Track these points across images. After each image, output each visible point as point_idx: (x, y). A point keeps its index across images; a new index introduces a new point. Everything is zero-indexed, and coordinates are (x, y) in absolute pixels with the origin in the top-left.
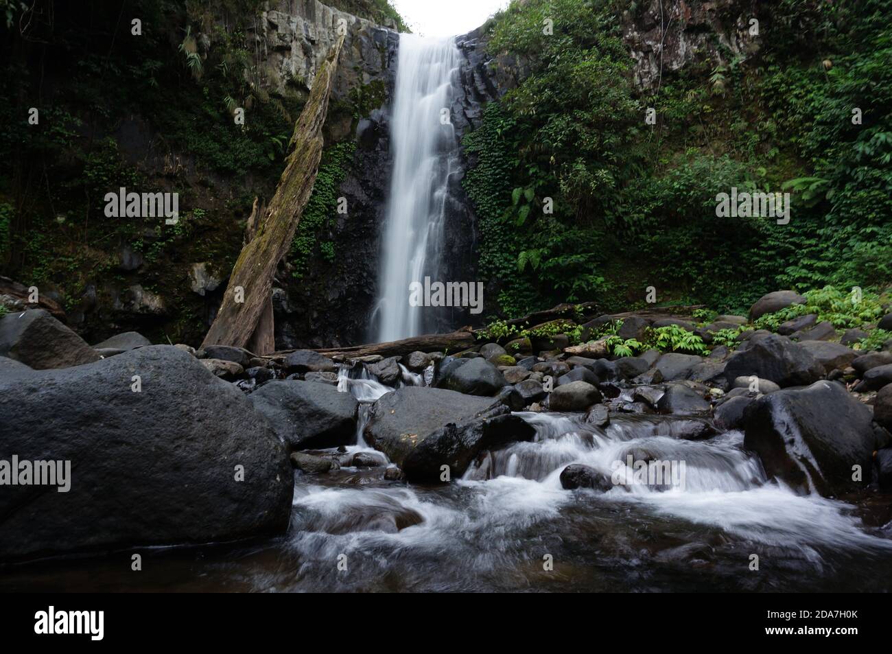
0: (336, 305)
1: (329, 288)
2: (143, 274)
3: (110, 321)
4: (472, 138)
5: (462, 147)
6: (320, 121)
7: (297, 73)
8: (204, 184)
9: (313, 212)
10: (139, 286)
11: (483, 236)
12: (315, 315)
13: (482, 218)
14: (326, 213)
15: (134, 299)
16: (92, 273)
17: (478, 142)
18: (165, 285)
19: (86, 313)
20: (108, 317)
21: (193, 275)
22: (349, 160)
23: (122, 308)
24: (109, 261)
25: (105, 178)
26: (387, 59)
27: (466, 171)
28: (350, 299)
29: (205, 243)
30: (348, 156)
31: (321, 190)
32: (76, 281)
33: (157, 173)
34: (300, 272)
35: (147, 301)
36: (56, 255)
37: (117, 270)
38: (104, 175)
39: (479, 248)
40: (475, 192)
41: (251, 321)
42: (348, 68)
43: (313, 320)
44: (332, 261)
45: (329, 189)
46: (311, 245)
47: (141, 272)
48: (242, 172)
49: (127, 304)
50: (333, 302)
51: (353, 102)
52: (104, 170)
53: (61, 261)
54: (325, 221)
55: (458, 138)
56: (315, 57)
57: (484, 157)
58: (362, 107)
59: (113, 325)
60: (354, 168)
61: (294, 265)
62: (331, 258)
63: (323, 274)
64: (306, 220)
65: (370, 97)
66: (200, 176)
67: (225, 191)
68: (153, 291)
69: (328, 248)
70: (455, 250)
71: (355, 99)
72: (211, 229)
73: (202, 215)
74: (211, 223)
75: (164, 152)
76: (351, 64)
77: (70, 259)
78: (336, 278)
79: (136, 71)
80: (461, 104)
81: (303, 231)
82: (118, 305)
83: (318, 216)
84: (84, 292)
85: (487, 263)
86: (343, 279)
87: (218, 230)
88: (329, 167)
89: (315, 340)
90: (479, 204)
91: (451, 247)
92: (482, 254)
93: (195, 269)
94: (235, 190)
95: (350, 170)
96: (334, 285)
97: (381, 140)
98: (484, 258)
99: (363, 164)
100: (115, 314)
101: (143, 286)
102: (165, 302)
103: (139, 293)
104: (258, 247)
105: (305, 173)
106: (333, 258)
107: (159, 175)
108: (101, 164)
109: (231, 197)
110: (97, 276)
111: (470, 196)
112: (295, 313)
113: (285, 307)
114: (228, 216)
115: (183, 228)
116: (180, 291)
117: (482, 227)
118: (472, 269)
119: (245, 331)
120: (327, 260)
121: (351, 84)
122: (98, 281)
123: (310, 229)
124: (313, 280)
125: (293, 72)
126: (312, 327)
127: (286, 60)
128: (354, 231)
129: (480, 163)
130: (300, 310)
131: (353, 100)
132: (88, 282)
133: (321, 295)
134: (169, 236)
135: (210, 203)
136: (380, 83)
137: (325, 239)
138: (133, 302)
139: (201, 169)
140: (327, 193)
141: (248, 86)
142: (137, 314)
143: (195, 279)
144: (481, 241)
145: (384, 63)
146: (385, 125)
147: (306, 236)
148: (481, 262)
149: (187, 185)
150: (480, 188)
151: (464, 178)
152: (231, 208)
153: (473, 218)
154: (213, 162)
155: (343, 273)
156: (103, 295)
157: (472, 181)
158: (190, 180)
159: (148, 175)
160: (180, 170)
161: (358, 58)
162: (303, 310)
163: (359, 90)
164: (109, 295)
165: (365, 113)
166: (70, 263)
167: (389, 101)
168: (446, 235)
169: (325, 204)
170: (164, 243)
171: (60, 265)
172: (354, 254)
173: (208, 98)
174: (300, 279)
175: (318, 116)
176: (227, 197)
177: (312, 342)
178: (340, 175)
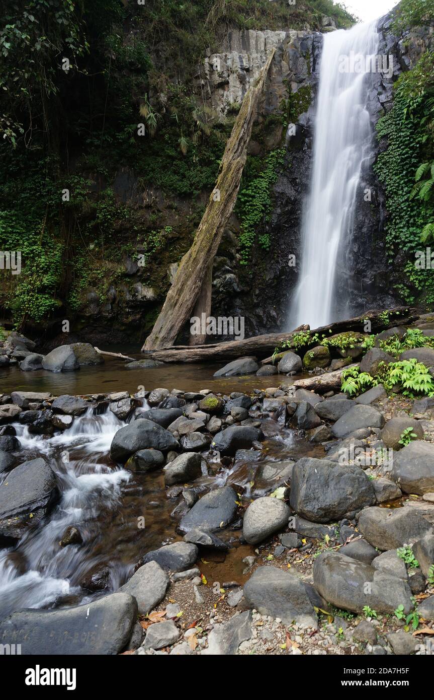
0: (271, 283)
1: (266, 270)
2: (141, 275)
3: (126, 307)
4: (384, 122)
5: (375, 132)
6: (245, 143)
7: (235, 101)
8: (170, 207)
9: (253, 212)
10: (139, 283)
11: (391, 214)
12: (257, 292)
13: (390, 197)
14: (262, 211)
15: (137, 292)
16: (112, 279)
17: (389, 125)
18: (154, 281)
19: (111, 304)
20: (124, 305)
21: (170, 272)
22: (280, 163)
23: (131, 299)
24: (120, 269)
25: (109, 217)
26: (311, 64)
27: (376, 155)
28: (283, 277)
29: (176, 249)
30: (281, 161)
31: (259, 193)
32: (103, 285)
33: (139, 206)
34: (246, 260)
35: (145, 293)
36: (91, 270)
37: (125, 275)
38: (108, 215)
39: (387, 225)
40: (385, 173)
41: (184, 312)
42: (278, 82)
43: (256, 295)
44: (268, 249)
45: (264, 191)
46: (252, 239)
47: (139, 274)
48: (196, 192)
49: (134, 296)
50: (270, 281)
51: (283, 113)
52: (108, 211)
53: (94, 273)
54: (262, 218)
55: (372, 124)
56: (249, 82)
57: (393, 139)
58: (290, 115)
59: (127, 310)
60: (285, 170)
61: (241, 255)
62: (267, 247)
63: (262, 260)
64: (248, 220)
65: (298, 103)
66: (168, 202)
67: (186, 209)
68: (148, 285)
69: (265, 239)
70: (365, 230)
71: (284, 110)
72: (178, 238)
73: (170, 231)
74: (178, 235)
75: (143, 190)
76: (280, 79)
77: (99, 272)
78: (272, 262)
79: (121, 136)
80: (377, 89)
81: (246, 228)
82: (129, 297)
83: (256, 215)
84: (108, 291)
85: (393, 238)
86: (278, 262)
87: (183, 238)
88: (264, 173)
89: (257, 311)
90: (388, 185)
91: (361, 228)
92: (389, 231)
93: (171, 268)
94: (193, 207)
95: (281, 172)
96: (270, 268)
97: (307, 140)
98: (391, 234)
99: (292, 165)
100: (127, 302)
101: (142, 283)
102: (155, 292)
103: (139, 288)
104: (190, 256)
105: (227, 191)
106: (269, 247)
107: (141, 208)
108: (105, 208)
109: (191, 213)
110: (115, 280)
111: (380, 179)
112: (242, 291)
113: (236, 287)
114: (190, 227)
115: (160, 241)
116: (163, 284)
117: (390, 206)
118: (381, 244)
119: (179, 320)
120: (264, 249)
121: (281, 97)
122: (116, 283)
123: (251, 226)
124: (255, 265)
125: (232, 101)
126: (255, 301)
127: (226, 93)
128: (285, 223)
129: (390, 145)
130: (246, 289)
131: (283, 111)
132: (111, 285)
133: (261, 276)
134: (152, 248)
135: (175, 220)
136: (306, 88)
137: (262, 233)
138: (137, 294)
139: (168, 197)
140: (263, 195)
141: (196, 125)
142: (140, 301)
143: (171, 275)
144: (389, 219)
145: (309, 68)
146: (309, 127)
147: (248, 232)
148: (389, 238)
149: (159, 211)
150: (390, 169)
151: (375, 163)
152: (191, 221)
153: (381, 199)
154: (175, 189)
155: (278, 256)
156: (120, 292)
157: (384, 164)
158: (160, 207)
159: (133, 209)
160: (154, 201)
161: (286, 71)
162: (249, 289)
163: (287, 101)
164: (123, 291)
165: (293, 118)
166: (99, 274)
167: (314, 103)
168: (356, 218)
169: (262, 204)
170: (149, 254)
171: (94, 275)
172: (286, 241)
173: (169, 142)
174: (245, 266)
175: (242, 138)
176: (187, 213)
177: (256, 312)
178: (273, 178)
